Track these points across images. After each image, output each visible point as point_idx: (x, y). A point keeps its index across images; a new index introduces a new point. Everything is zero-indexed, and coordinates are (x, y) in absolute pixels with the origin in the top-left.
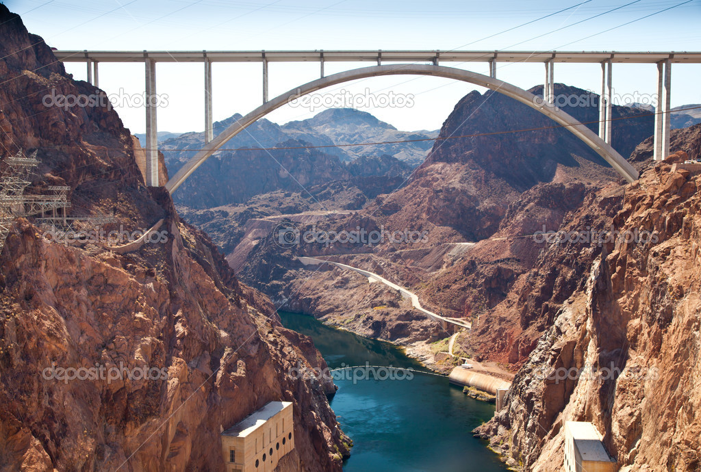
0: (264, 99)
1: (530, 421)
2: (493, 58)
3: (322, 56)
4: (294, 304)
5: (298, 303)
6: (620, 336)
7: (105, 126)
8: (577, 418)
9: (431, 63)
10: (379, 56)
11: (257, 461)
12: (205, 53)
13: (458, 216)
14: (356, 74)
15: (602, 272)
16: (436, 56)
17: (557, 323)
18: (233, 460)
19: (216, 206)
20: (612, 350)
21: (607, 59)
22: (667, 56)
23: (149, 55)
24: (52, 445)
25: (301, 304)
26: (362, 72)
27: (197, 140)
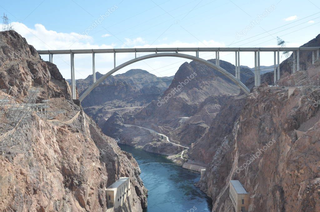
0: (115, 66)
1: (215, 181)
2: (198, 50)
3: (136, 50)
4: (123, 141)
5: (124, 141)
6: (248, 149)
7: (56, 78)
8: (233, 179)
9: (175, 52)
10: (157, 50)
11: (118, 199)
12: (92, 50)
13: (182, 108)
14: (148, 56)
15: (241, 126)
16: (177, 50)
17: (222, 145)
18: (110, 199)
19: (91, 106)
20: (245, 154)
21: (237, 50)
22: (258, 49)
23: (72, 51)
24: (48, 195)
25: (125, 142)
26: (151, 56)
27: (82, 82)
